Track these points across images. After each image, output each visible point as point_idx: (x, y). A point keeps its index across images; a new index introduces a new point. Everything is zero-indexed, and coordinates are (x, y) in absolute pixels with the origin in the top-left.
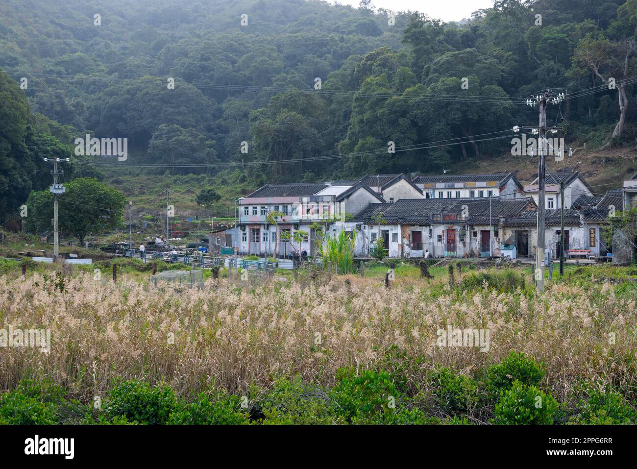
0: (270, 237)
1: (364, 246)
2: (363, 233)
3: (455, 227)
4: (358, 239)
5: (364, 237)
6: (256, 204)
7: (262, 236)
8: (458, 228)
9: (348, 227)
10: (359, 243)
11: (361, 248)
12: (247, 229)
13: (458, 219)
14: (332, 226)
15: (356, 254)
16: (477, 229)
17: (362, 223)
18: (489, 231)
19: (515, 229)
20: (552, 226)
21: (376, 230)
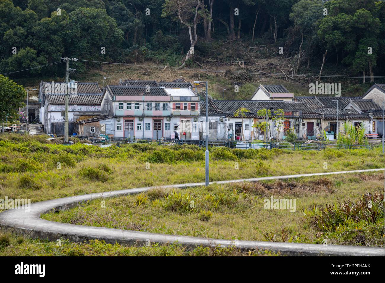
0: (143, 126)
1: (225, 132)
2: (225, 124)
3: (291, 120)
4: (221, 128)
5: (225, 127)
6: (130, 101)
7: (136, 126)
8: (292, 121)
9: (212, 119)
10: (221, 131)
11: (222, 134)
12: (122, 120)
13: (294, 115)
14: (199, 118)
15: (219, 139)
16: (306, 121)
17: (224, 116)
18: (313, 123)
19: (330, 122)
20: (353, 120)
21: (233, 121)
